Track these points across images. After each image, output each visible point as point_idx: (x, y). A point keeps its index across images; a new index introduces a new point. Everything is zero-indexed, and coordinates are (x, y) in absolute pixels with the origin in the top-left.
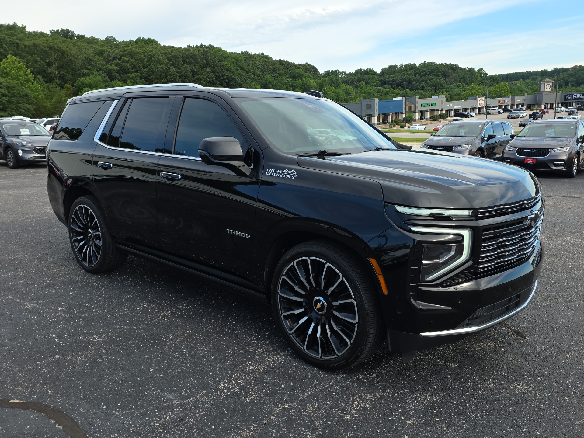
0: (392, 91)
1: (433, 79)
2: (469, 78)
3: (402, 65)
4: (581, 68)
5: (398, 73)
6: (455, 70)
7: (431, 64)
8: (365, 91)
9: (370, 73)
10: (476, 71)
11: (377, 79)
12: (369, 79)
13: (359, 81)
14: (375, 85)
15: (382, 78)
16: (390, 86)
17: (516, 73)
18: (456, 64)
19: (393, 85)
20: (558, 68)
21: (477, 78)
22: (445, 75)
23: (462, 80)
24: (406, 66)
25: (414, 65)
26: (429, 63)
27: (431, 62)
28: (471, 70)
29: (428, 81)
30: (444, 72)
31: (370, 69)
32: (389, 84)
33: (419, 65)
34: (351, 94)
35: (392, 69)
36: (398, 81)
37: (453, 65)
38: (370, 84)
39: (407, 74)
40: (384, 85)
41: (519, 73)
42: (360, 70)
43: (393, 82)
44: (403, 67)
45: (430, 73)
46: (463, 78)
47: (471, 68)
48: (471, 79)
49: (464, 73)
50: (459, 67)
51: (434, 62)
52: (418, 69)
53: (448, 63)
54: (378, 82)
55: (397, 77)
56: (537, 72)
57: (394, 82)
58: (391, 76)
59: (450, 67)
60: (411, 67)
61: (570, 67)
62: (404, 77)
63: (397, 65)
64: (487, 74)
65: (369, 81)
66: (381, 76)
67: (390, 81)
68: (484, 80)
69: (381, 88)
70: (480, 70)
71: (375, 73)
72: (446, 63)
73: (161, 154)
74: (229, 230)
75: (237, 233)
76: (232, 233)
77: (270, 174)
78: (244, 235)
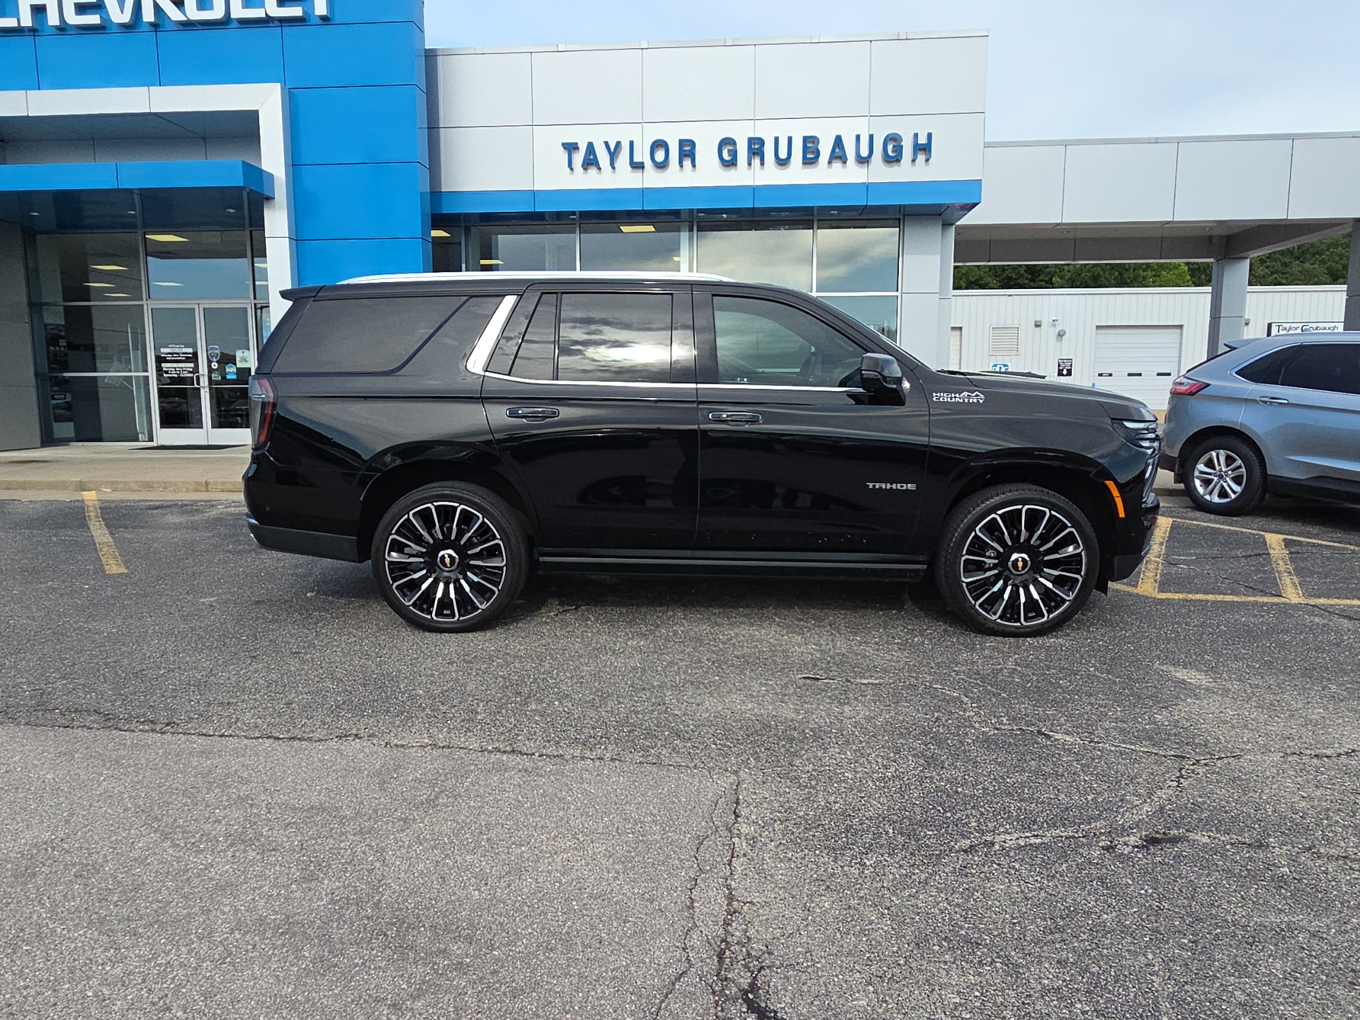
73: (693, 386)
74: (871, 485)
75: (889, 486)
76: (877, 487)
77: (941, 400)
78: (902, 486)
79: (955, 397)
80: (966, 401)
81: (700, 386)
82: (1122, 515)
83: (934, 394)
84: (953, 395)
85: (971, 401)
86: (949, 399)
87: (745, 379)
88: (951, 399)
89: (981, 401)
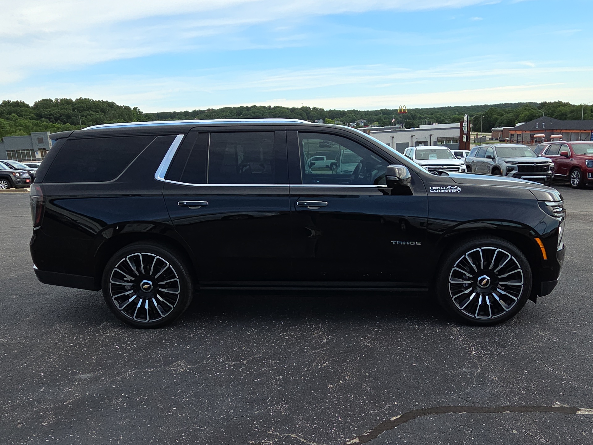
0: (51, 125)
1: (93, 114)
2: (127, 115)
3: (57, 100)
4: (214, 111)
5: (54, 107)
6: (113, 107)
7: (87, 101)
8: (22, 124)
9: (21, 106)
10: (132, 109)
11: (31, 112)
12: (22, 111)
13: (10, 113)
14: (29, 118)
15: (36, 111)
16: (48, 120)
17: (164, 112)
18: (112, 102)
19: (51, 118)
20: (197, 110)
21: (134, 116)
22: (103, 111)
23: (120, 116)
24: (61, 100)
25: (70, 100)
26: (85, 99)
27: (87, 98)
28: (128, 108)
29: (88, 117)
30: (103, 109)
31: (21, 101)
32: (46, 118)
33: (76, 100)
34: (4, 126)
35: (46, 103)
36: (56, 115)
37: (109, 102)
38: (24, 117)
39: (65, 109)
40: (40, 119)
41: (167, 113)
42: (9, 102)
43: (50, 116)
44: (59, 101)
45: (89, 109)
46: (121, 115)
47: (127, 107)
48: (129, 116)
49: (122, 111)
50: (116, 105)
51: (90, 98)
52: (76, 104)
53: (105, 100)
54: (32, 115)
55: (55, 111)
56: (181, 112)
57: (52, 116)
58: (46, 110)
59: (107, 104)
60: (67, 102)
61: (205, 110)
62: (62, 112)
63: (51, 99)
64: (142, 112)
65: (21, 113)
66: (35, 109)
67: (47, 115)
68: (140, 117)
69: (38, 121)
70: (135, 108)
71: (27, 106)
72: (102, 100)
73: (288, 185)
74: (394, 242)
75: (404, 243)
76: (397, 244)
77: (435, 191)
78: (413, 243)
79: (443, 189)
80: (450, 191)
81: (291, 185)
82: (545, 257)
83: (430, 188)
84: (442, 188)
85: (453, 191)
86: (439, 191)
87: (318, 181)
88: (441, 190)
89: (459, 192)
